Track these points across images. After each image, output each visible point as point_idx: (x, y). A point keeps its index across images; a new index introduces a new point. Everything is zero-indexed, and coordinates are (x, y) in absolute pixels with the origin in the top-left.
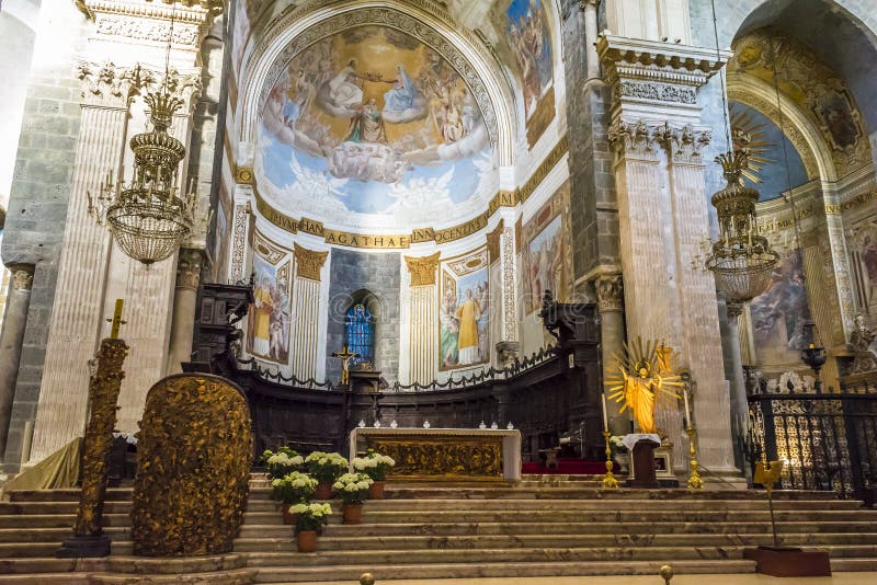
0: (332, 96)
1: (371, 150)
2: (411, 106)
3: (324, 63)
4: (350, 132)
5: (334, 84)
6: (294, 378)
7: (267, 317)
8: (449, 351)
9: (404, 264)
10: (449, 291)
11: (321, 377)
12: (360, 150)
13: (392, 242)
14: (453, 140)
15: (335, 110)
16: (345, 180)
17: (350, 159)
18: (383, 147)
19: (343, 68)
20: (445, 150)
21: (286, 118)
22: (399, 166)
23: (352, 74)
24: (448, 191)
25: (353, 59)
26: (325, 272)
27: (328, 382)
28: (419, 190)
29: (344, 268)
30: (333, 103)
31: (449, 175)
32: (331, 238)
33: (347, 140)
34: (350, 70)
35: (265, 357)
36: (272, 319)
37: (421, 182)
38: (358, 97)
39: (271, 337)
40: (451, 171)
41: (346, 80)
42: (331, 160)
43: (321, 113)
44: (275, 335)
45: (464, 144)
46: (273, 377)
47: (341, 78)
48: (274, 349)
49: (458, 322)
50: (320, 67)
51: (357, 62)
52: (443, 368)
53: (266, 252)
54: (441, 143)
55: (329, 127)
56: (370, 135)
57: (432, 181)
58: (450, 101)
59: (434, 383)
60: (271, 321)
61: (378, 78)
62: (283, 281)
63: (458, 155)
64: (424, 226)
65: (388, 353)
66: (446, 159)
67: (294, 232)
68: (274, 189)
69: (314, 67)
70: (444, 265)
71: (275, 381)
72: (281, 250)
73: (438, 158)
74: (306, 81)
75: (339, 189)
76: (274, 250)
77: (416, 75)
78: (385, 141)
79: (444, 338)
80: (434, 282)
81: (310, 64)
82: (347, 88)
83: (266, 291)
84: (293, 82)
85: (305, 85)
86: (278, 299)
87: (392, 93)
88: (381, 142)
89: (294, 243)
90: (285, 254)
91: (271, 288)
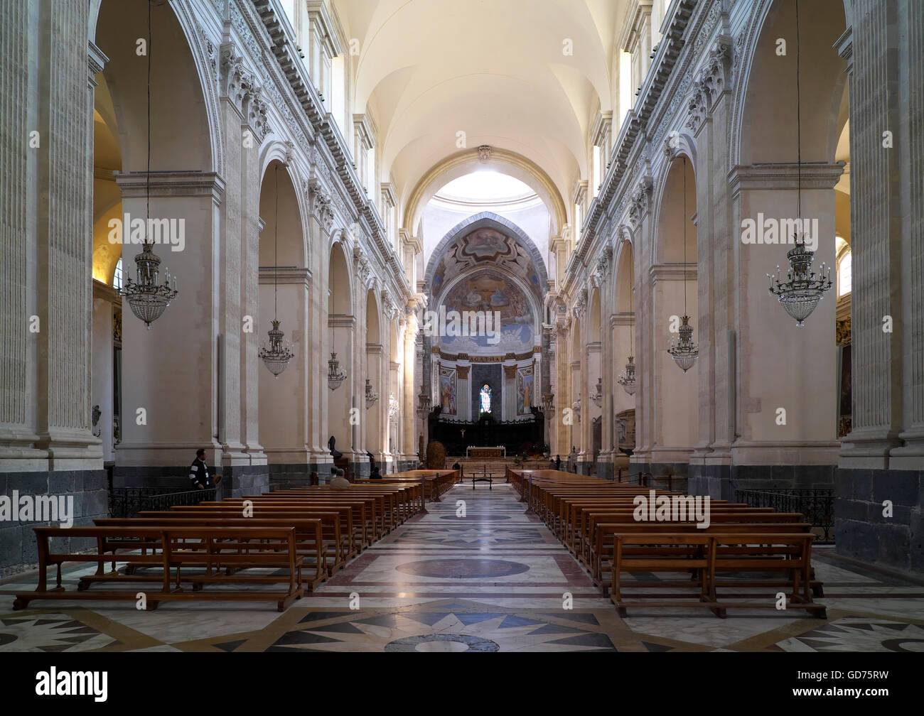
0: (468, 300)
2: (502, 300)
5: (468, 297)
6: (459, 420)
7: (447, 398)
8: (521, 408)
9: (503, 368)
10: (521, 382)
11: (470, 419)
13: (497, 359)
14: (520, 316)
15: (470, 305)
19: (472, 290)
20: (518, 318)
23: (476, 291)
24: (520, 337)
26: (470, 375)
27: (473, 421)
28: (509, 334)
29: (478, 372)
30: (469, 303)
31: (519, 331)
32: (471, 359)
35: (448, 414)
36: (449, 399)
37: (509, 331)
38: (480, 298)
39: (449, 405)
40: (522, 328)
41: (474, 293)
43: (464, 307)
44: (451, 404)
45: (525, 317)
47: (471, 293)
48: (451, 410)
49: (523, 396)
50: (462, 292)
52: (518, 414)
53: (445, 373)
54: (516, 316)
57: (514, 331)
58: (517, 301)
59: (515, 420)
61: (487, 291)
62: (453, 382)
63: (523, 322)
64: (510, 352)
65: (497, 408)
66: (519, 323)
67: (456, 360)
68: (447, 345)
69: (460, 293)
70: (518, 370)
71: (452, 422)
72: (451, 369)
73: (515, 322)
76: (448, 370)
77: (503, 289)
79: (519, 402)
80: (515, 378)
83: (446, 388)
86: (451, 390)
87: (493, 296)
89: (456, 365)
90: (453, 371)
91: (448, 386)
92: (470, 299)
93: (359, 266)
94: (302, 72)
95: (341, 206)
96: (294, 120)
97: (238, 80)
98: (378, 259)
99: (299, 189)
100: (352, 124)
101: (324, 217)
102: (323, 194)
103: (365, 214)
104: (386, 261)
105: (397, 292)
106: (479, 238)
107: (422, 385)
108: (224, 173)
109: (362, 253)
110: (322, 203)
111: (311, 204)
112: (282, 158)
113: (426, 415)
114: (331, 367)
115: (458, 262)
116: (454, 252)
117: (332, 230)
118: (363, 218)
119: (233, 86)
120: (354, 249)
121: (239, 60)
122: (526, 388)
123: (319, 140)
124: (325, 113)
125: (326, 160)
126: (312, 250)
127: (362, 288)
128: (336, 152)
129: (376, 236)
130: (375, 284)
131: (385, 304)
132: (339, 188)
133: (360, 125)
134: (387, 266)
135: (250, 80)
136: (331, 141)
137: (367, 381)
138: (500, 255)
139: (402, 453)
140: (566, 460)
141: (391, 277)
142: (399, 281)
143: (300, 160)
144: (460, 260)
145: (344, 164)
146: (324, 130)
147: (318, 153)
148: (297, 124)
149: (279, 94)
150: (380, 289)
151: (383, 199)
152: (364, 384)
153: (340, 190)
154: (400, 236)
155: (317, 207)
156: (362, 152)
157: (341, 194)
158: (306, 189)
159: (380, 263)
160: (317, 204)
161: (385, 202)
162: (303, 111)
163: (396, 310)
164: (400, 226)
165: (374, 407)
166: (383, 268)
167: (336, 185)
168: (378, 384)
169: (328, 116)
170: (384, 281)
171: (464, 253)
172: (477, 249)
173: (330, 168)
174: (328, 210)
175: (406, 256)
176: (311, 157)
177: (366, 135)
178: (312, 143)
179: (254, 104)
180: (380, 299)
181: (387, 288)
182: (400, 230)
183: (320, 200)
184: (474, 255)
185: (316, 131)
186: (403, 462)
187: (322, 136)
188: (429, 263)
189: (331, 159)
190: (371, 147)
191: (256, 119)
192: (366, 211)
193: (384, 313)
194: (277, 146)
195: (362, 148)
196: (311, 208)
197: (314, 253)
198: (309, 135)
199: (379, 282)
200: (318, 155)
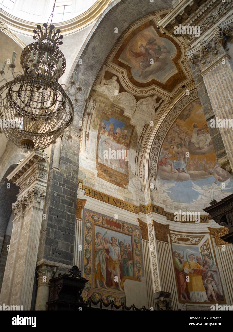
0: (197, 146)
3: (181, 136)
5: (193, 140)
7: (200, 277)
15: (203, 151)
19: (192, 131)
21: (178, 170)
23: (198, 131)
25: (194, 124)
30: (200, 148)
35: (205, 302)
36: (204, 277)
39: (207, 289)
41: (198, 135)
43: (197, 156)
44: (210, 287)
47: (195, 136)
48: (211, 296)
50: (181, 139)
51: (197, 124)
53: (188, 240)
55: (205, 160)
60: (203, 279)
67: (206, 222)
69: (178, 140)
72: (199, 235)
74: (178, 148)
76: (193, 237)
81: (174, 140)
82: (202, 137)
83: (193, 262)
84: (170, 153)
85: (179, 150)
86: (205, 264)
89: (209, 228)
90: (203, 236)
91: (198, 260)
115: (137, 97)
116: (116, 84)
144: (139, 95)
171: (137, 83)
184: (154, 82)
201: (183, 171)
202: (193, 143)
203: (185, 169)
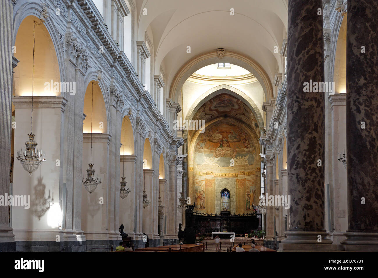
0: (213, 138)
1: (226, 149)
2: (236, 138)
4: (219, 145)
6: (207, 214)
8: (248, 206)
9: (236, 181)
10: (248, 190)
12: (223, 149)
13: (233, 175)
14: (248, 148)
15: (214, 141)
16: (219, 158)
17: (220, 152)
18: (229, 148)
19: (215, 131)
20: (246, 150)
22: (234, 153)
24: (247, 161)
25: (218, 129)
26: (214, 185)
28: (240, 160)
29: (220, 183)
32: (216, 175)
33: (218, 147)
34: (218, 131)
35: (199, 209)
36: (200, 200)
37: (241, 158)
38: (221, 137)
39: (200, 204)
40: (248, 156)
42: (214, 153)
43: (211, 143)
44: (202, 203)
45: (250, 149)
46: (202, 214)
47: (215, 134)
48: (202, 207)
49: (250, 198)
50: (209, 133)
52: (246, 210)
53: (198, 183)
54: (245, 148)
55: (213, 145)
56: (225, 145)
57: (244, 157)
58: (246, 138)
59: (244, 214)
61: (226, 132)
63: (249, 152)
64: (241, 170)
65: (232, 206)
66: (247, 152)
67: (205, 175)
70: (247, 182)
71: (202, 215)
73: (244, 152)
74: (206, 137)
75: (218, 161)
76: (200, 182)
77: (236, 131)
78: (230, 147)
84: (202, 139)
86: (202, 194)
87: (230, 135)
88: (229, 147)
89: (205, 179)
90: (203, 182)
91: (200, 192)
92: (214, 137)
93: (140, 127)
94: (107, 35)
95: (129, 95)
96: (103, 57)
97: (75, 49)
98: (152, 120)
99: (105, 93)
100: (136, 48)
101: (118, 105)
102: (118, 92)
103: (143, 97)
104: (157, 121)
105: (164, 137)
106: (220, 100)
107: (181, 192)
108: (67, 96)
109: (141, 120)
110: (117, 97)
111: (111, 99)
112: (96, 79)
113: (184, 210)
114: (122, 186)
115: (206, 114)
117: (123, 110)
118: (142, 100)
119: (72, 53)
120: (136, 118)
121: (75, 40)
122: (251, 193)
123: (116, 64)
124: (119, 52)
125: (120, 74)
126: (111, 124)
127: (141, 139)
128: (126, 69)
129: (150, 108)
130: (149, 135)
131: (156, 146)
132: (127, 86)
133: (141, 47)
134: (157, 123)
135: (80, 47)
136: (122, 64)
137: (144, 192)
138: (234, 111)
139: (167, 234)
140: (272, 240)
141: (160, 129)
142: (165, 131)
143: (106, 77)
144: (207, 113)
145: (130, 74)
146: (119, 60)
147: (115, 71)
148: (104, 59)
149: (94, 46)
150: (153, 138)
151: (155, 84)
152: (142, 194)
153: (128, 87)
154: (167, 103)
155: (114, 100)
156: (142, 62)
157: (129, 89)
158: (109, 91)
159: (153, 122)
160: (115, 99)
161: (156, 86)
162: (108, 52)
163: (163, 148)
164: (167, 97)
165: (148, 207)
166: (155, 125)
167: (126, 85)
168: (151, 193)
169: (122, 52)
170: (155, 133)
171: (210, 109)
172: (219, 107)
173: (122, 77)
174: (121, 100)
175: (171, 114)
176: (112, 74)
177: (144, 52)
178: (112, 66)
179: (82, 57)
180: (153, 144)
181: (157, 136)
182: (167, 99)
183: (116, 96)
184: (217, 110)
185: (114, 60)
186: (167, 240)
187: (117, 62)
188: (187, 116)
189: (123, 73)
190: (148, 58)
191: (82, 65)
192: (144, 96)
193: (155, 151)
194: (93, 74)
195: (142, 59)
196: (111, 101)
197: (112, 125)
198: (110, 63)
199: (152, 134)
200: (116, 72)
201: (202, 148)
202: (212, 137)
203: (203, 147)
